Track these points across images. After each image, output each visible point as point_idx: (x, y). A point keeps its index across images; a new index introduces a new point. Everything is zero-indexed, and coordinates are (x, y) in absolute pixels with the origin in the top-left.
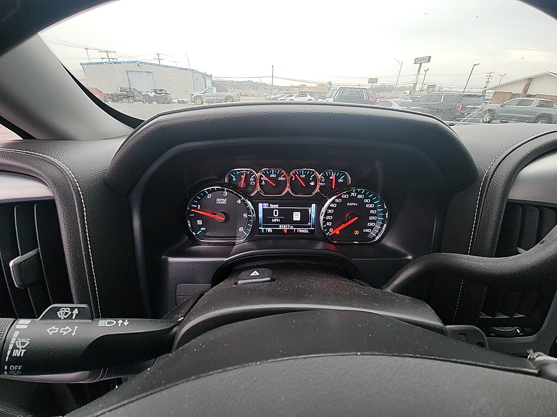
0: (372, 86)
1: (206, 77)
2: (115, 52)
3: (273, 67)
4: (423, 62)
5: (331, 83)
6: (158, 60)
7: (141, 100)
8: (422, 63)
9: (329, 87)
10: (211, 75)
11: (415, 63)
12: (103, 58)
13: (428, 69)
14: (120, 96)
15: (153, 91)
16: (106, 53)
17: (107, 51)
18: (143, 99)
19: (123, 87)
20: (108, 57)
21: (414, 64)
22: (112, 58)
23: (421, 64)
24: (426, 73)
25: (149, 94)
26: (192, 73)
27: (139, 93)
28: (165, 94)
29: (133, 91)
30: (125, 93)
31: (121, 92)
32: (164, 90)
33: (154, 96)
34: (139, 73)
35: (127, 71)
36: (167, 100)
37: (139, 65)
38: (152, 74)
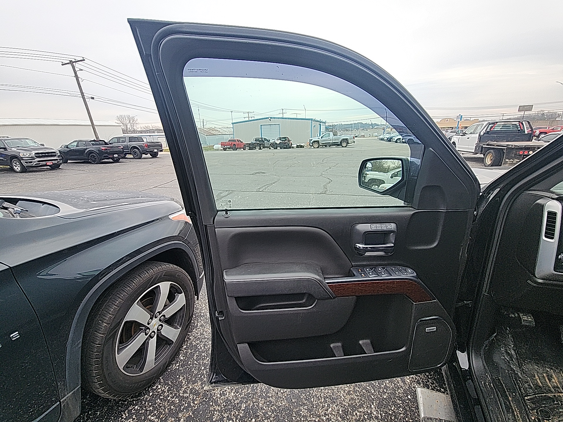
0: (524, 114)
1: (321, 124)
2: (254, 112)
5: (462, 116)
10: (326, 121)
14: (255, 145)
15: (279, 139)
17: (248, 112)
18: (270, 146)
20: (249, 116)
25: (276, 142)
26: (311, 122)
27: (268, 141)
28: (288, 141)
29: (264, 140)
30: (258, 142)
31: (255, 142)
32: (287, 138)
33: (280, 143)
34: (269, 126)
35: (261, 125)
36: (289, 146)
37: (270, 120)
38: (279, 126)
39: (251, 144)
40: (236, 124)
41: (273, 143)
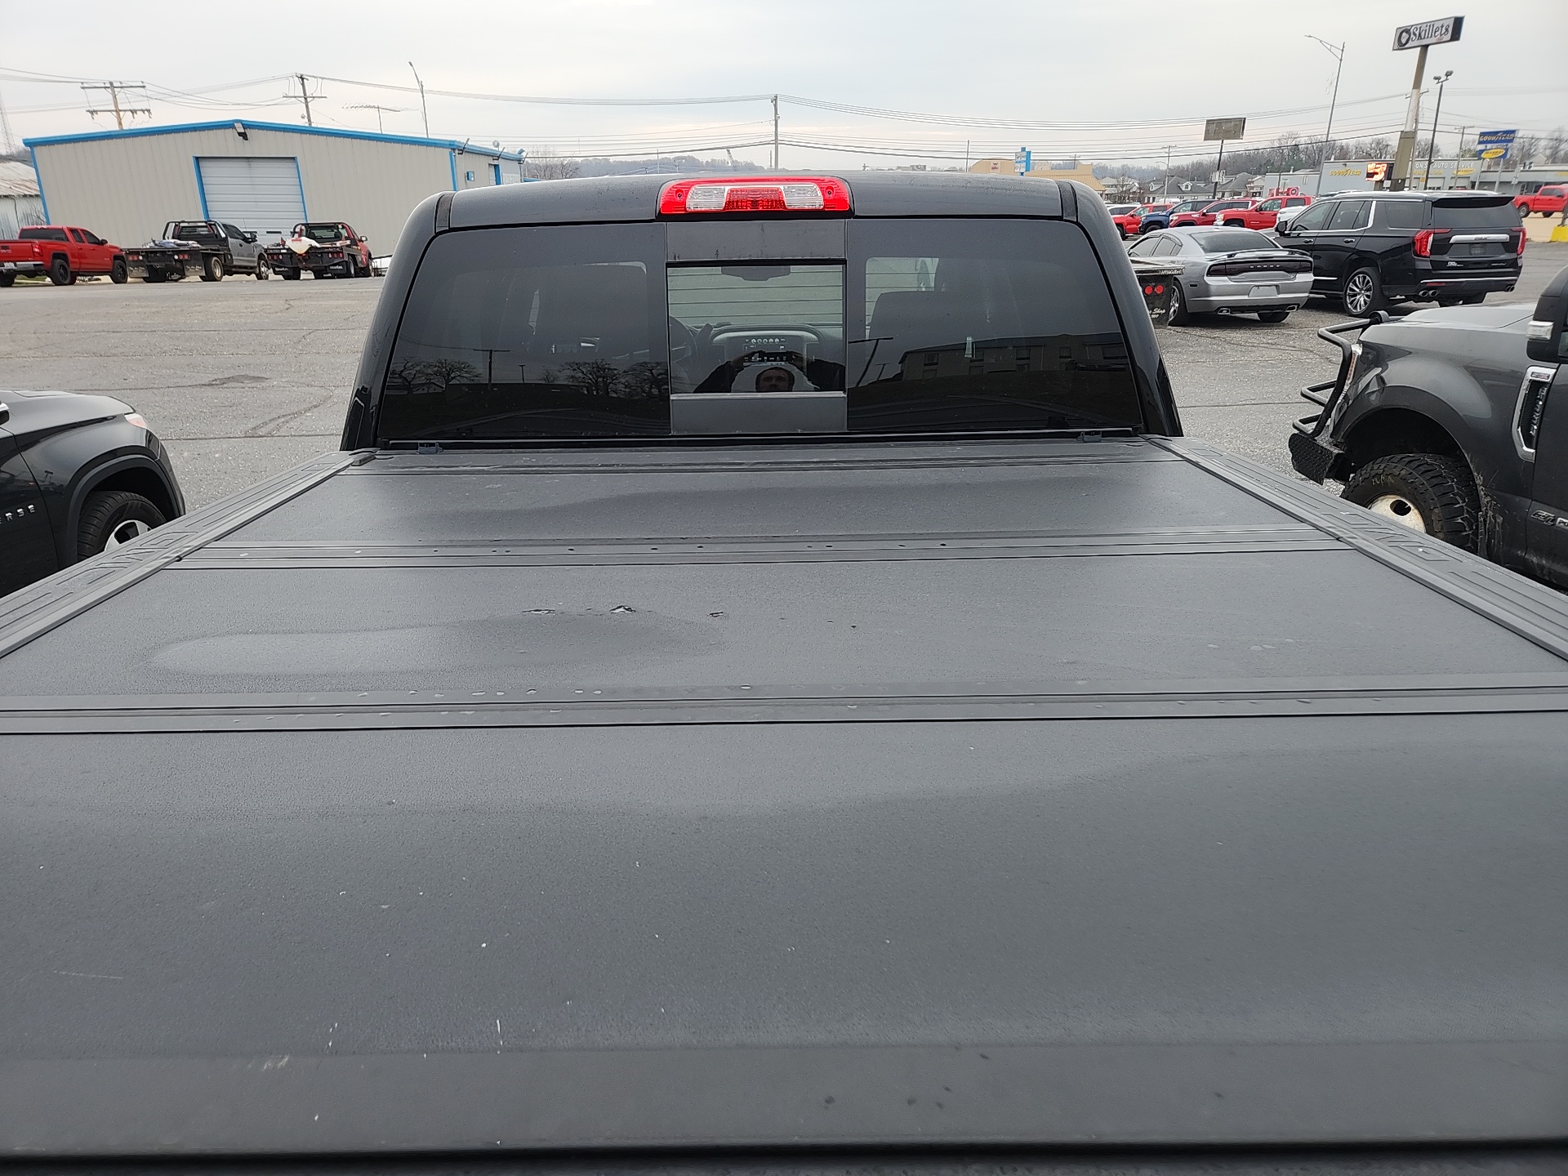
0: (1223, 150)
1: (500, 162)
2: (144, 87)
3: (775, 106)
4: (1434, 40)
6: (303, 100)
7: (252, 268)
8: (1427, 46)
9: (1023, 170)
10: (521, 151)
11: (1401, 45)
12: (96, 112)
13: (1449, 74)
14: (176, 257)
15: (301, 230)
16: (109, 90)
17: (111, 83)
18: (259, 264)
19: (183, 222)
20: (116, 104)
21: (1394, 50)
22: (130, 111)
23: (1425, 48)
24: (1442, 86)
25: (290, 243)
26: (451, 155)
27: (245, 240)
28: (348, 242)
29: (223, 235)
30: (193, 244)
31: (179, 242)
32: (343, 227)
33: (310, 249)
34: (244, 164)
35: (197, 159)
36: (355, 263)
37: (244, 136)
38: (294, 165)
39: (156, 252)
40: (51, 147)
41: (277, 251)
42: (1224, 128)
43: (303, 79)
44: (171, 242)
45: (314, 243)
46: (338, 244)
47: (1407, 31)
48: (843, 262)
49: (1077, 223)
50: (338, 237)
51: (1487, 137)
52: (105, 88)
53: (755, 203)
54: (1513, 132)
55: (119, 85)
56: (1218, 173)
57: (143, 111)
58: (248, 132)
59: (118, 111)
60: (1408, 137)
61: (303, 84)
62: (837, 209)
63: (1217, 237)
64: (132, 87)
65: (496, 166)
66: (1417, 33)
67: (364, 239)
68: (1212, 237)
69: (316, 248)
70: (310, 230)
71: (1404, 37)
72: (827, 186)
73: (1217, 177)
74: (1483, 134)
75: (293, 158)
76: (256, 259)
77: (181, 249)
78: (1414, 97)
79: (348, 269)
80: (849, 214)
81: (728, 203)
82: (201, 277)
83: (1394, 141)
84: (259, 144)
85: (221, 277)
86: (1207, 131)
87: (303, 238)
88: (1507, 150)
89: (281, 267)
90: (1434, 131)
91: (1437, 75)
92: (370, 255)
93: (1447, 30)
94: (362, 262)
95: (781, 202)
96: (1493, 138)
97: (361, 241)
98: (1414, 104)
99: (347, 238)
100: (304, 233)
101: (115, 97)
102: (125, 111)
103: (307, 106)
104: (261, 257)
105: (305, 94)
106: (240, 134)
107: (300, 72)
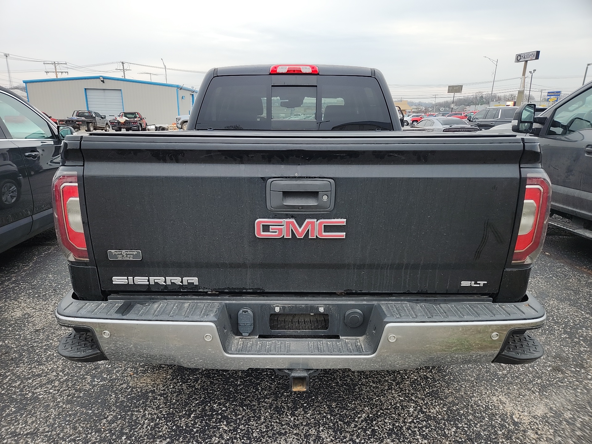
4: (529, 59)
6: (123, 71)
7: (103, 128)
8: (527, 61)
11: (518, 60)
12: (48, 72)
13: (534, 71)
14: (77, 123)
15: (122, 114)
16: (54, 65)
17: (54, 62)
18: (106, 126)
19: (80, 111)
20: (56, 70)
21: (515, 62)
22: (61, 72)
24: (532, 75)
25: (118, 119)
26: (177, 90)
27: (102, 118)
28: (139, 119)
29: (94, 116)
30: (83, 118)
31: (78, 118)
32: (138, 114)
33: (126, 121)
34: (102, 91)
35: (86, 89)
36: (141, 126)
37: (103, 81)
38: (120, 92)
39: (70, 121)
40: (33, 83)
41: (113, 122)
42: (455, 89)
43: (123, 63)
44: (75, 118)
45: (127, 119)
46: (136, 119)
47: (520, 56)
48: (316, 86)
49: (375, 78)
50: (135, 117)
51: (550, 94)
52: (52, 64)
53: (294, 71)
54: (560, 92)
55: (57, 63)
56: (453, 104)
57: (65, 72)
58: (104, 80)
59: (56, 72)
60: (521, 93)
61: (123, 65)
62: (315, 73)
63: (446, 120)
64: (62, 64)
65: (192, 95)
66: (523, 56)
67: (145, 118)
68: (445, 120)
69: (128, 121)
70: (126, 114)
71: (519, 58)
72: (313, 67)
73: (452, 106)
74: (548, 93)
75: (120, 90)
76: (105, 125)
77: (79, 120)
78: (523, 79)
79: (139, 128)
80: (318, 74)
81: (288, 71)
82: (86, 130)
83: (516, 94)
84: (109, 85)
85: (93, 131)
86: (449, 90)
87: (124, 117)
88: (557, 98)
89: (115, 127)
90: (530, 91)
91: (530, 71)
92: (147, 124)
93: (534, 56)
94: (144, 127)
95: (300, 71)
96: (553, 94)
97: (144, 119)
98: (523, 81)
99: (139, 118)
100: (123, 115)
101: (55, 67)
102: (59, 72)
103: (124, 73)
104: (107, 124)
105: (124, 69)
106: (102, 81)
107: (122, 61)
